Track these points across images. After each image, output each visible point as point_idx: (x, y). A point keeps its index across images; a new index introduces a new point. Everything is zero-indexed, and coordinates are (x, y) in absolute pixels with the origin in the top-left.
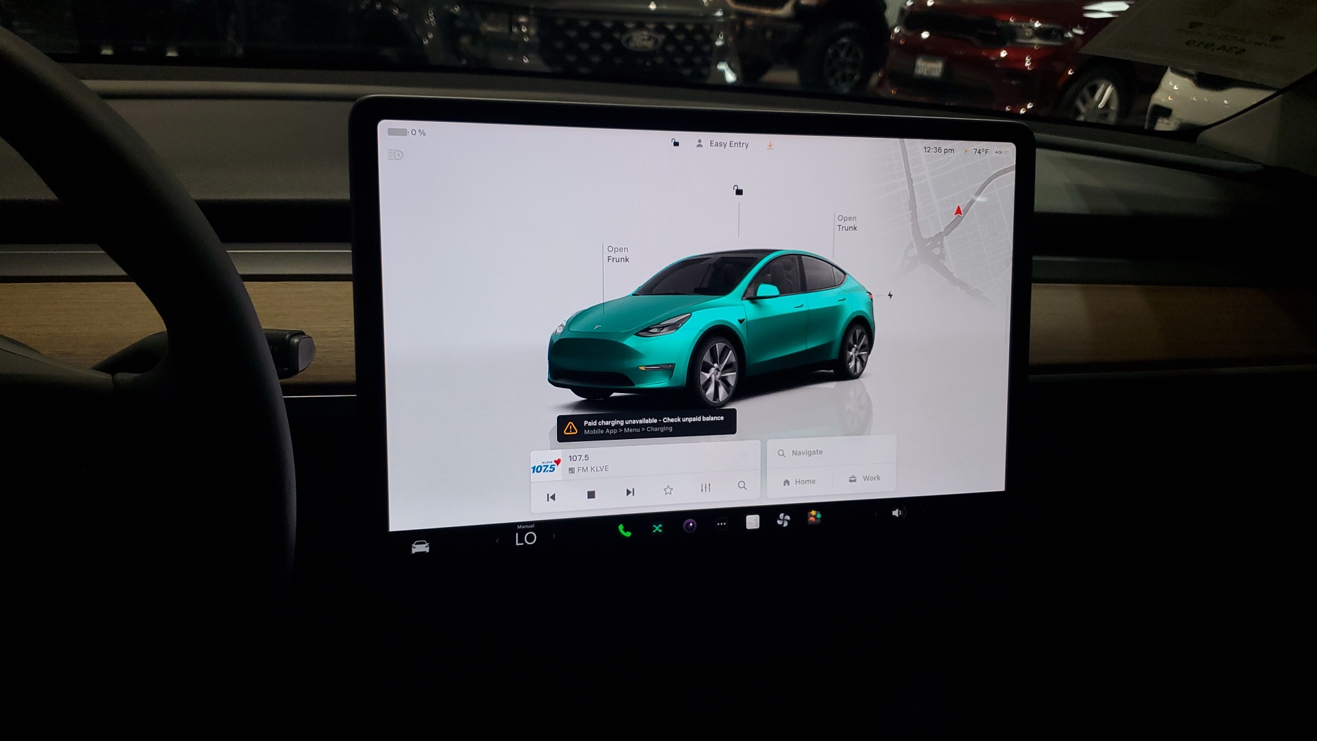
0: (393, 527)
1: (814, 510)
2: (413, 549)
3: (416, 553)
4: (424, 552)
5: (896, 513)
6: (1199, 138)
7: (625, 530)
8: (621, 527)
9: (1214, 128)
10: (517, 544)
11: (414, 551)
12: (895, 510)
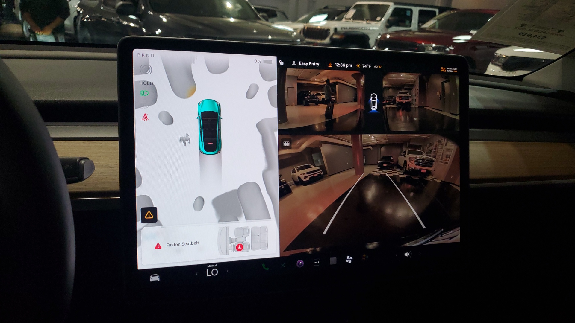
0: (140, 267)
1: (365, 254)
2: (150, 279)
3: (153, 281)
4: (157, 281)
5: (406, 254)
6: (523, 79)
7: (266, 267)
8: (263, 265)
9: (529, 75)
10: (208, 276)
11: (151, 280)
12: (406, 253)
